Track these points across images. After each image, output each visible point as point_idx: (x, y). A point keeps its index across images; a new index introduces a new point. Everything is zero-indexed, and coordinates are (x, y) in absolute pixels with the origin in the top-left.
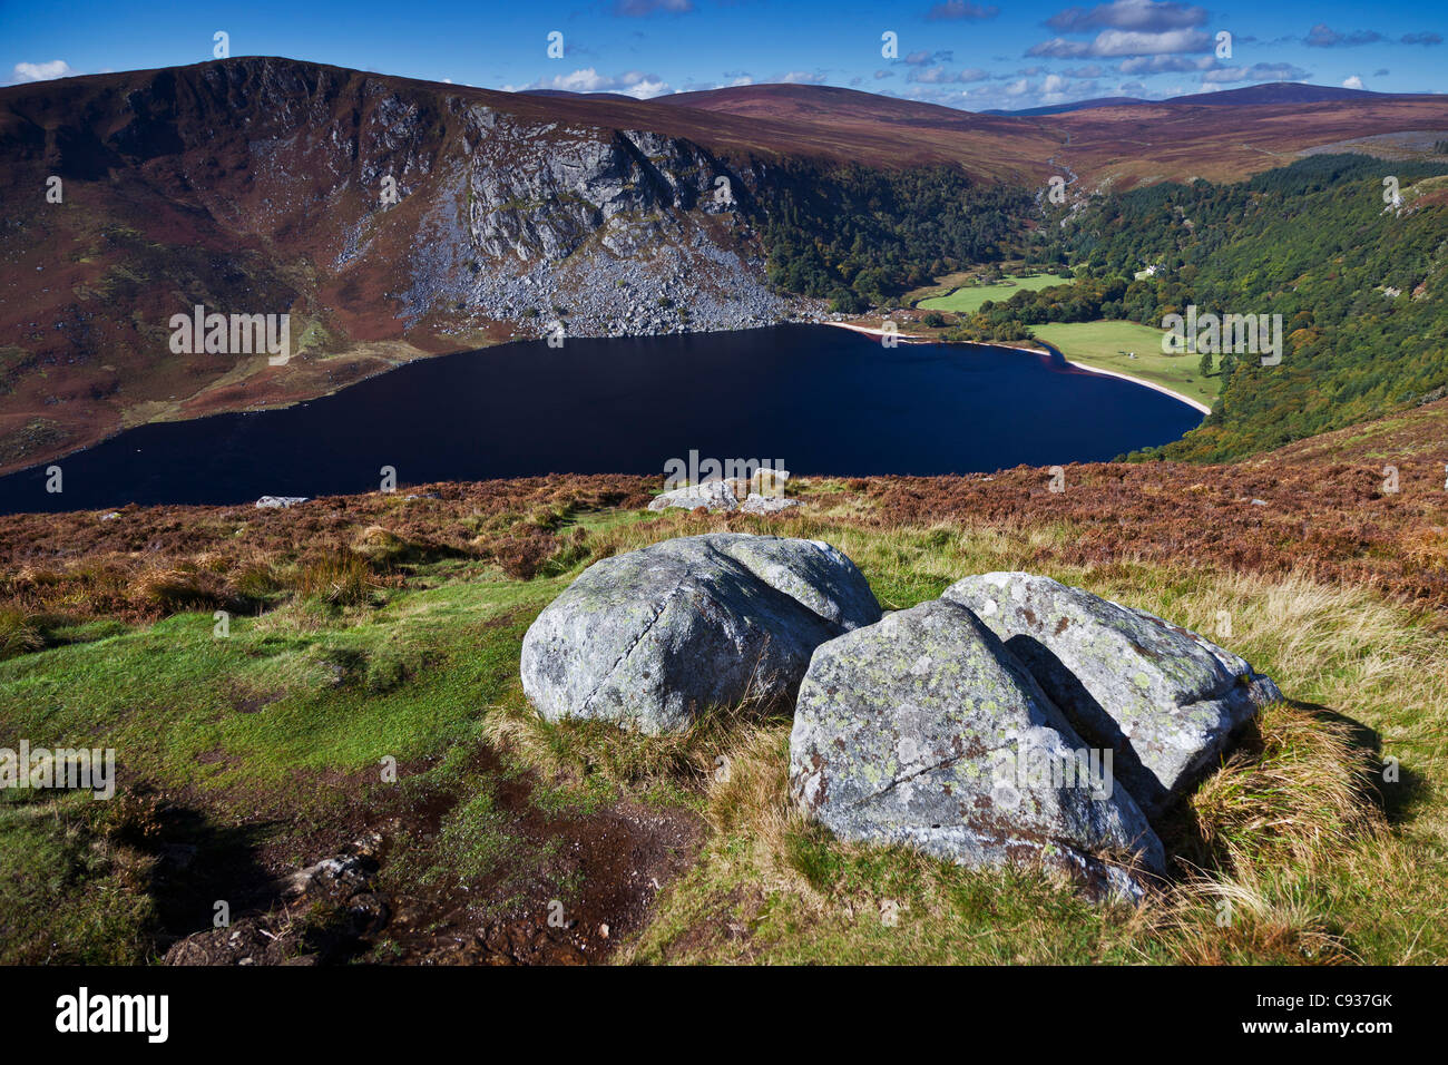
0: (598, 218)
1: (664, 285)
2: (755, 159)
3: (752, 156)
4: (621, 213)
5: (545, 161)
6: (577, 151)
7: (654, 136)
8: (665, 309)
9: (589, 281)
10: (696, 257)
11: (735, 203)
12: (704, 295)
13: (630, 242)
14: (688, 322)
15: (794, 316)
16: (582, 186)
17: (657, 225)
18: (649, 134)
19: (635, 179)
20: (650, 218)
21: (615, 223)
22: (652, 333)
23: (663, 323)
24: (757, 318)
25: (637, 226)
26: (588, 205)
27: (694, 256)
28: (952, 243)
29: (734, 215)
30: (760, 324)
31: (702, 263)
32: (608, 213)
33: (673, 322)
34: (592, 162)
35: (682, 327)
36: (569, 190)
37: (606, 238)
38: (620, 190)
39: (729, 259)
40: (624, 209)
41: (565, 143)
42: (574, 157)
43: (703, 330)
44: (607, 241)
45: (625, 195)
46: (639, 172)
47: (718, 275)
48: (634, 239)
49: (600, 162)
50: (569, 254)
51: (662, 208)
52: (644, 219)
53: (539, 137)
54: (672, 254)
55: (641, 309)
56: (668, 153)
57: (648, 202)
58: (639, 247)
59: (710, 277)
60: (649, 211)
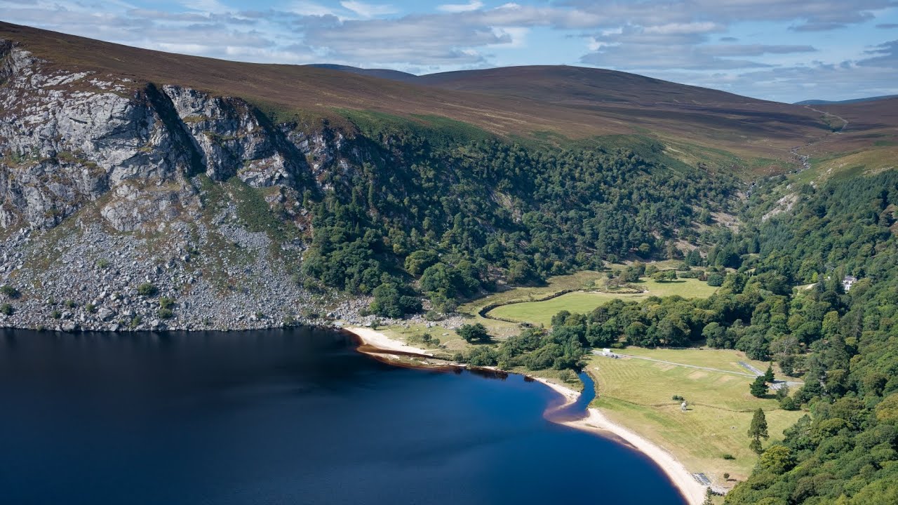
0: (103, 184)
1: (155, 269)
2: (330, 126)
3: (326, 123)
4: (132, 180)
5: (54, 113)
6: (89, 103)
7: (193, 93)
8: (144, 299)
9: (66, 258)
10: (214, 237)
11: (285, 175)
12: (203, 283)
13: (135, 214)
14: (167, 316)
15: (315, 316)
16: (88, 146)
17: (174, 197)
18: (188, 90)
19: (156, 140)
20: (168, 188)
21: (122, 191)
22: (113, 328)
23: (133, 315)
24: (261, 316)
25: (148, 197)
26: (93, 166)
27: (210, 236)
28: (595, 236)
29: (283, 191)
30: (263, 324)
31: (217, 243)
32: (116, 177)
33: (149, 315)
34: (101, 117)
35: (155, 323)
36: (74, 149)
37: (107, 208)
38: (133, 152)
39: (258, 240)
40: (137, 174)
41: (81, 95)
42: (83, 111)
43: (184, 328)
44: (107, 212)
45: (140, 159)
46: (162, 133)
47: (233, 259)
48: (141, 212)
49: (111, 118)
50: (57, 223)
51: (188, 176)
52: (161, 188)
53: (56, 88)
54: (182, 232)
55: (113, 297)
56: (208, 113)
57: (169, 167)
58: (144, 221)
59: (221, 263)
60: (169, 179)
